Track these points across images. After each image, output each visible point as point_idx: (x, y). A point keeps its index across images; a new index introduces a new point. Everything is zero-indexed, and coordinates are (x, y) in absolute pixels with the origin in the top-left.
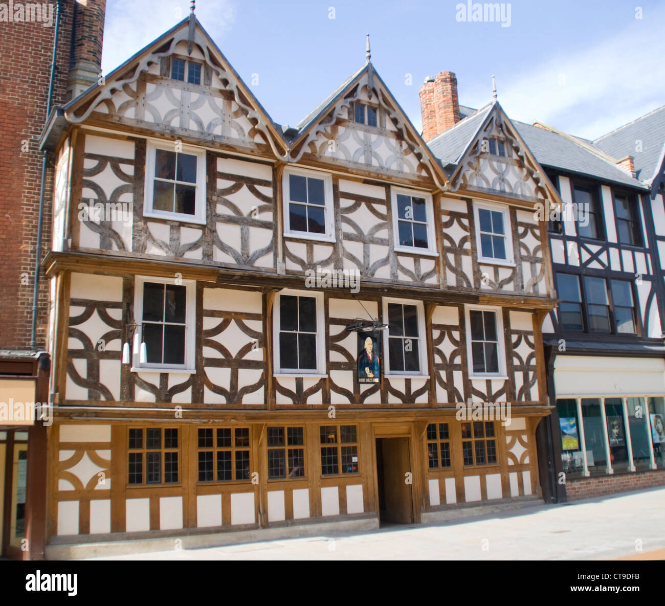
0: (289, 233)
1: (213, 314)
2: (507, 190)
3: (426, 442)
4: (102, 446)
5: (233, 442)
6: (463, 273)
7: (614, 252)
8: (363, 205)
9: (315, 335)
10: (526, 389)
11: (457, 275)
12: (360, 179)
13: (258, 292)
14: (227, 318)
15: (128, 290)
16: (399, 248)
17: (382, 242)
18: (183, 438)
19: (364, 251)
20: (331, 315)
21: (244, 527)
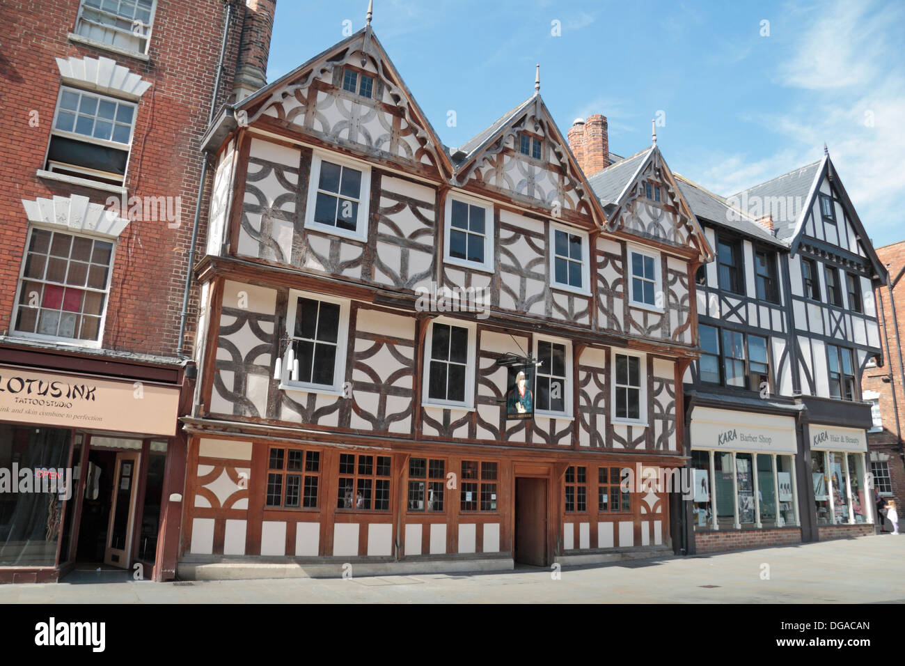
0: (448, 259)
1: (366, 336)
2: (661, 236)
3: (564, 484)
4: (242, 464)
5: (374, 471)
6: (615, 316)
7: (752, 307)
8: (522, 237)
9: (464, 367)
10: (664, 438)
11: (608, 316)
12: (521, 211)
13: (411, 318)
14: (380, 341)
15: (282, 303)
16: (554, 284)
17: (538, 277)
18: (325, 462)
19: (521, 285)
20: (483, 348)
21: (380, 559)
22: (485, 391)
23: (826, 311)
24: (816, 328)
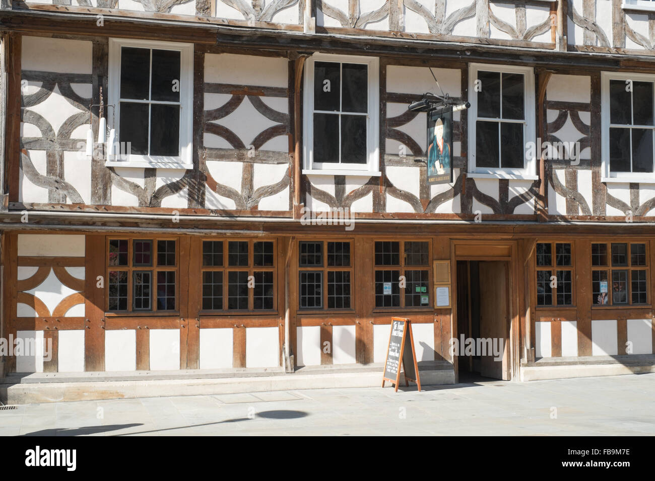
1: (219, 88)
3: (534, 269)
4: (74, 262)
5: (251, 260)
6: (597, 26)
9: (365, 117)
13: (282, 58)
14: (238, 93)
15: (100, 57)
18: (182, 253)
20: (390, 89)
21: (262, 371)
22: (395, 147)
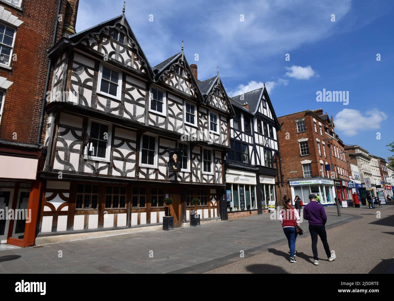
0: (150, 110)
2: (220, 108)
4: (66, 191)
5: (120, 192)
7: (243, 134)
8: (175, 104)
9: (154, 152)
10: (218, 179)
14: (123, 141)
15: (85, 123)
16: (186, 122)
17: (181, 119)
19: (175, 122)
21: (121, 228)
22: (161, 161)
23: (264, 137)
24: (261, 143)
